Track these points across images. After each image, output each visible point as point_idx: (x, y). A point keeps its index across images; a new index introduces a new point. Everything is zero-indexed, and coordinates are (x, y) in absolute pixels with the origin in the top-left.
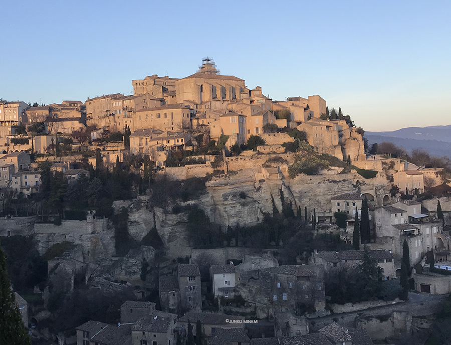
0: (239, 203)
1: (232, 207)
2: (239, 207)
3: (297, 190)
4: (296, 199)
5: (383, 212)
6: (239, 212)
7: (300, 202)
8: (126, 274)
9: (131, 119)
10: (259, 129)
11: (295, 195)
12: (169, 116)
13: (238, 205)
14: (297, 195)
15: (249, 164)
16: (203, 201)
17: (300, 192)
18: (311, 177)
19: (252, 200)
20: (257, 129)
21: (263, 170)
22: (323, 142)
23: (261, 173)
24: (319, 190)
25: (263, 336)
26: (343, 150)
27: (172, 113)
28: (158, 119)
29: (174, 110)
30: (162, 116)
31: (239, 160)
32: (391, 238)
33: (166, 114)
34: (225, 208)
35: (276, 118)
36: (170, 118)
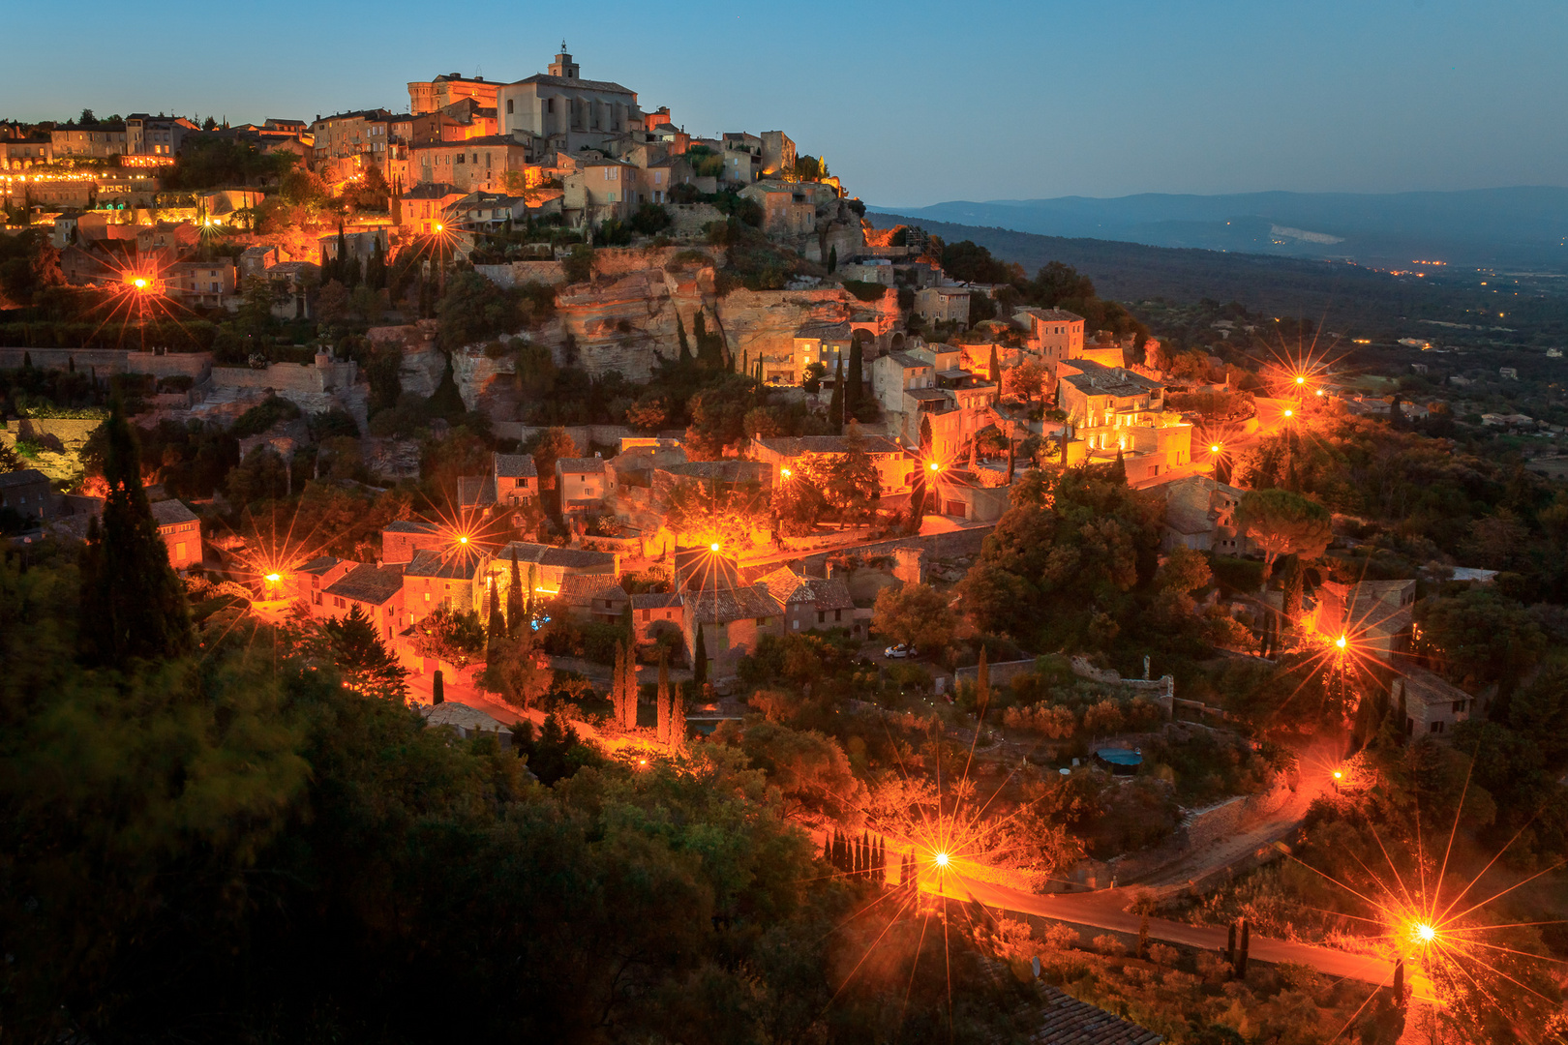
0: (618, 340)
1: (603, 348)
2: (616, 348)
3: (730, 318)
4: (727, 337)
5: (888, 365)
6: (617, 358)
7: (736, 341)
8: (394, 471)
9: (405, 164)
10: (662, 195)
11: (726, 328)
12: (482, 161)
13: (615, 345)
14: (730, 328)
15: (640, 264)
16: (547, 333)
17: (737, 323)
18: (760, 294)
19: (641, 334)
20: (658, 193)
21: (667, 277)
22: (785, 225)
23: (662, 281)
24: (773, 318)
26: (822, 244)
27: (489, 156)
28: (460, 166)
29: (493, 149)
30: (469, 159)
31: (620, 257)
32: (901, 414)
33: (475, 156)
34: (590, 350)
35: (697, 175)
36: (484, 165)
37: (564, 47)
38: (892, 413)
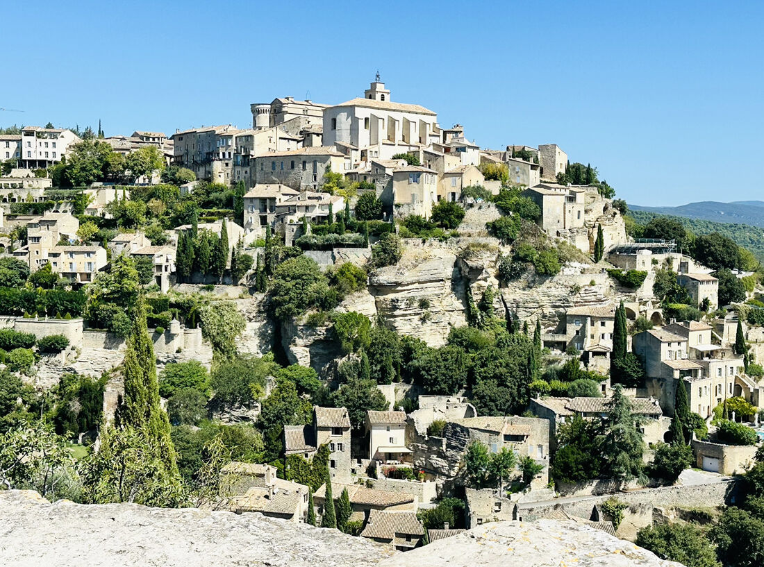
0: (418, 314)
1: (405, 320)
2: (416, 321)
6: (417, 329)
7: (517, 316)
9: (248, 169)
10: (456, 196)
11: (508, 305)
12: (310, 167)
13: (416, 318)
14: (512, 305)
17: (517, 301)
19: (437, 309)
20: (453, 194)
22: (559, 221)
25: (447, 526)
27: (315, 163)
28: (292, 170)
29: (319, 157)
30: (299, 165)
31: (421, 246)
32: (659, 380)
33: (304, 163)
34: (395, 321)
35: (485, 180)
36: (312, 171)
37: (378, 76)
38: (652, 378)
